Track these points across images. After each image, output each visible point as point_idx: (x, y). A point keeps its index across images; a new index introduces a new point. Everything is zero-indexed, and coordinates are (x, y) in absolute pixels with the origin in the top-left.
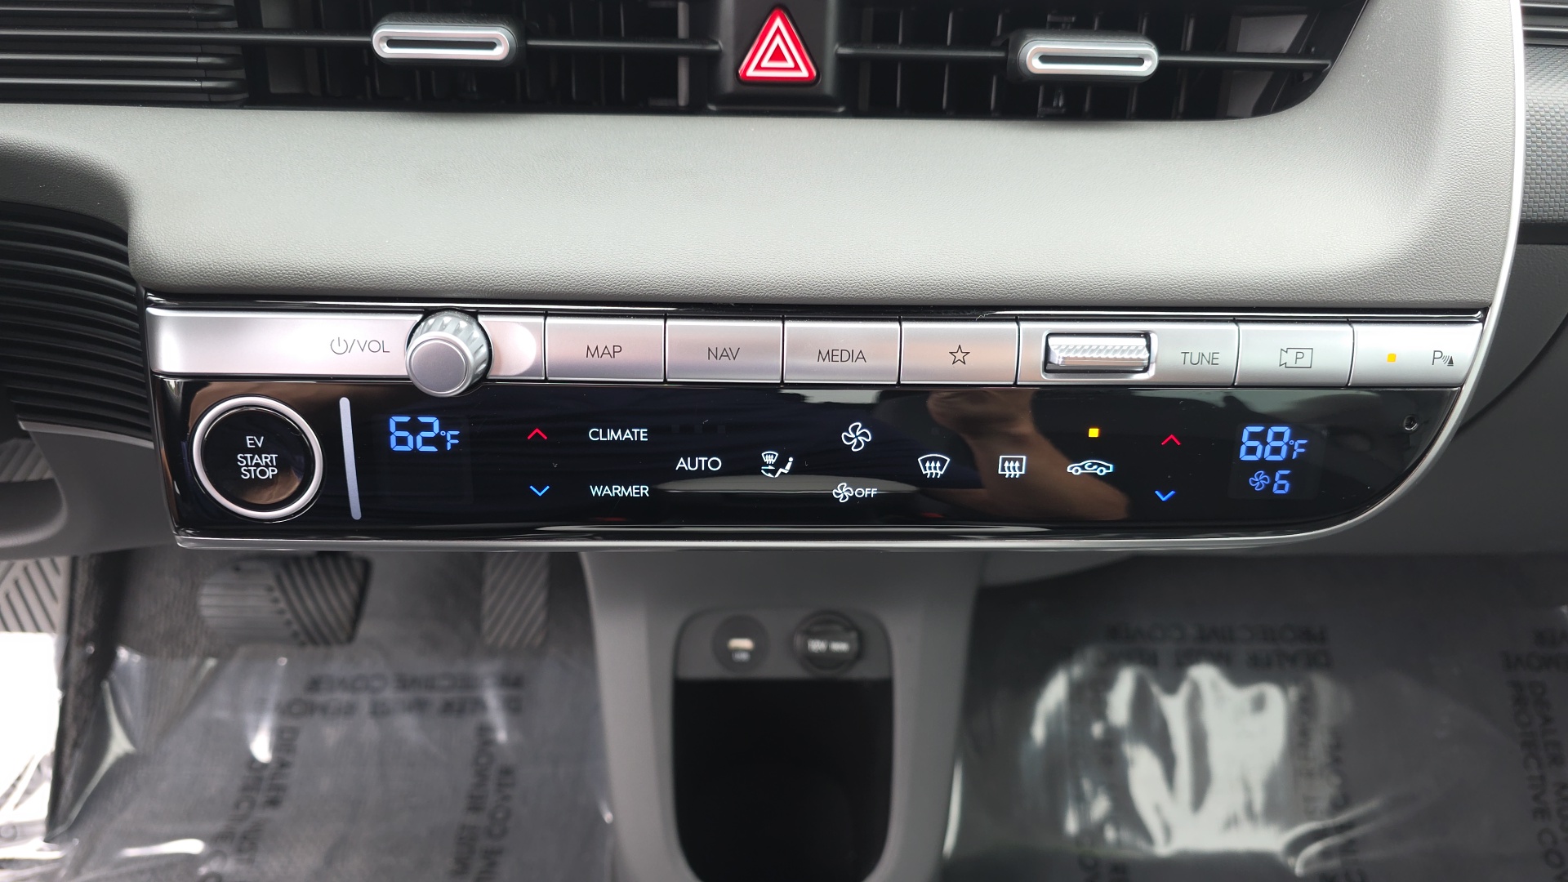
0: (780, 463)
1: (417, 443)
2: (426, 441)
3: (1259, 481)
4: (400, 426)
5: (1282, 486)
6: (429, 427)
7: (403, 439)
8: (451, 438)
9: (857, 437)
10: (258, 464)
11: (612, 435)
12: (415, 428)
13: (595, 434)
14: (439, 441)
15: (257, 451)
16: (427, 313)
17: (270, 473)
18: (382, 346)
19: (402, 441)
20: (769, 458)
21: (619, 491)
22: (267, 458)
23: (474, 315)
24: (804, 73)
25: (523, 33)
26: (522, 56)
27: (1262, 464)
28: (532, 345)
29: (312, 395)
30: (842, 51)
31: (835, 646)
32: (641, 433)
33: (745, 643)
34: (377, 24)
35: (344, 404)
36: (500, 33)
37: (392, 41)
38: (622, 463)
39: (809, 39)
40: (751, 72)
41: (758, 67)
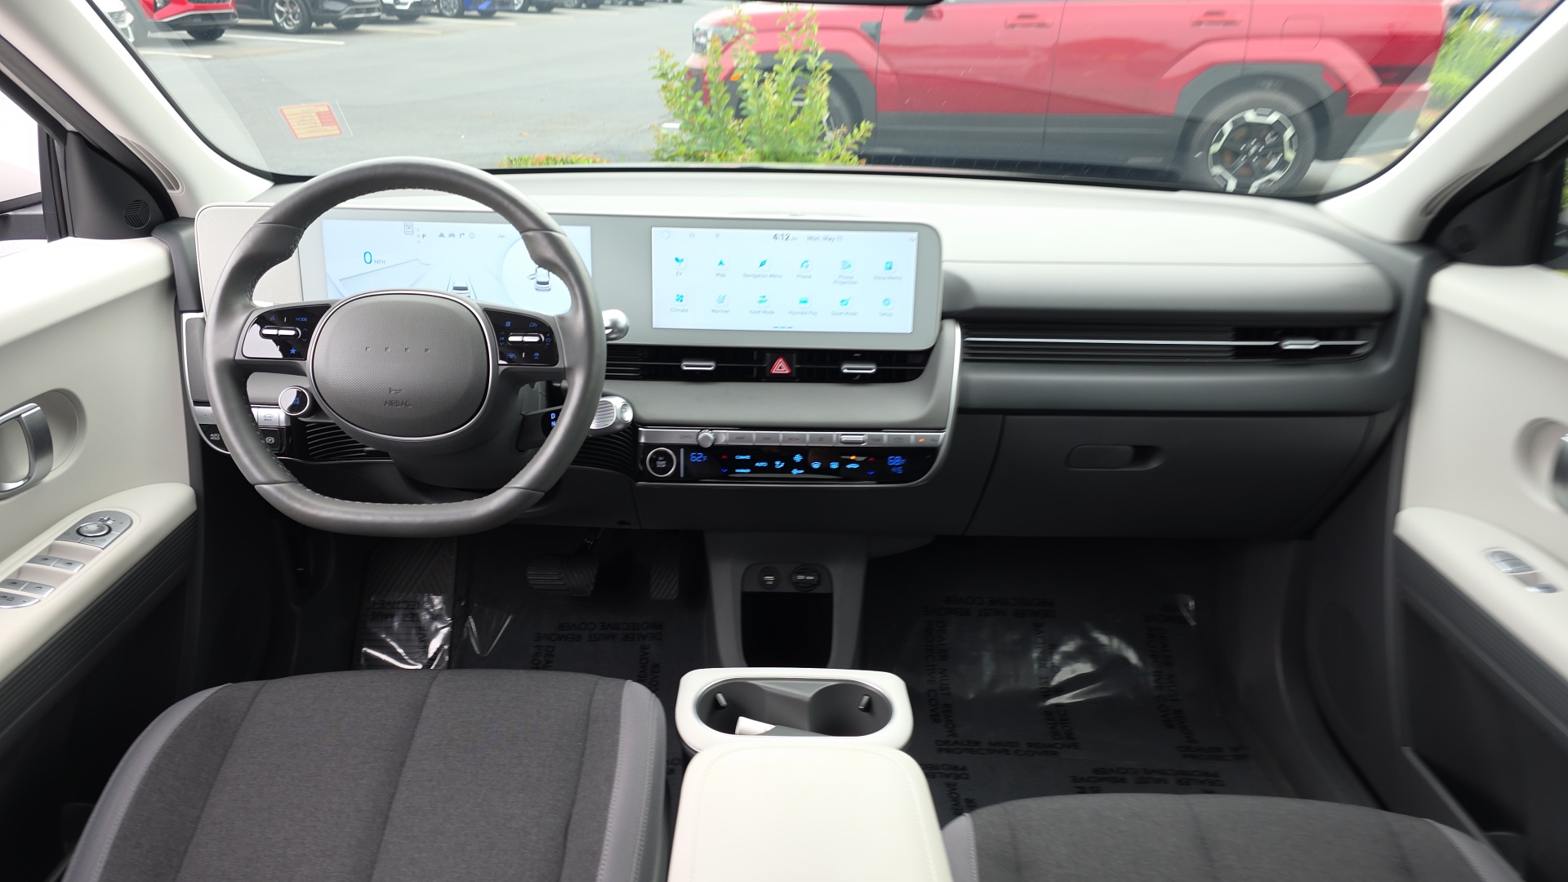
0: (780, 465)
1: (697, 459)
2: (699, 459)
3: (894, 470)
4: (693, 456)
5: (900, 471)
6: (700, 456)
7: (693, 458)
9: (798, 458)
10: (661, 464)
11: (742, 457)
12: (697, 456)
13: (737, 457)
14: (702, 459)
15: (661, 461)
16: (702, 430)
17: (663, 466)
18: (691, 437)
20: (777, 463)
21: (742, 471)
23: (711, 430)
24: (787, 372)
25: (717, 362)
26: (717, 368)
27: (893, 466)
28: (724, 437)
29: (675, 448)
30: (798, 366)
31: (808, 578)
32: (748, 457)
33: (771, 578)
34: (681, 362)
35: (682, 450)
36: (712, 364)
37: (687, 366)
38: (743, 464)
39: (789, 364)
40: (774, 371)
41: (776, 370)
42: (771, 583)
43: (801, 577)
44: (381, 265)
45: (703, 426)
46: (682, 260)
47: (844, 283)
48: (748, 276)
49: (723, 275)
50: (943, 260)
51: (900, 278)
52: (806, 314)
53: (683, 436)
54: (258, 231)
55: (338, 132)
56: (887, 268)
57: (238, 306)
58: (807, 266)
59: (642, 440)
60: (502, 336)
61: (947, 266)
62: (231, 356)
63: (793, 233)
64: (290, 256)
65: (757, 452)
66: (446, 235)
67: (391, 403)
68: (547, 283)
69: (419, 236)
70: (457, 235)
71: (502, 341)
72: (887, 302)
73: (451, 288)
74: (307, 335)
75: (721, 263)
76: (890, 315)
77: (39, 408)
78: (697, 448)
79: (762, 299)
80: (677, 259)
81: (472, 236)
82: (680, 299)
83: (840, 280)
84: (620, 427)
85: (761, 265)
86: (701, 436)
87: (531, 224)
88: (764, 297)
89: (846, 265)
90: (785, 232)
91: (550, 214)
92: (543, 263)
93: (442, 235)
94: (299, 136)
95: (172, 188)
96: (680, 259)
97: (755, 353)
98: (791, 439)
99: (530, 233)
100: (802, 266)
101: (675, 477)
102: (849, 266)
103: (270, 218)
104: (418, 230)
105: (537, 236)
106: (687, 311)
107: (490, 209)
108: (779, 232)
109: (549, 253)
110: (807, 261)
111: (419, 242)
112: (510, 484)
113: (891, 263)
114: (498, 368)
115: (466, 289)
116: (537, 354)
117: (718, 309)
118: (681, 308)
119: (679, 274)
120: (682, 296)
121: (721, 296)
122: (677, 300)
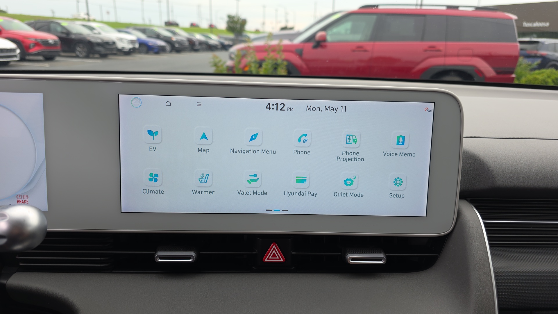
24: (282, 260)
25: (198, 252)
30: (293, 253)
34: (156, 251)
36: (193, 254)
37: (162, 257)
39: (283, 251)
40: (266, 260)
41: (268, 259)
46: (157, 133)
47: (349, 159)
48: (236, 152)
49: (207, 151)
50: (464, 135)
51: (414, 155)
52: (303, 194)
56: (398, 143)
58: (306, 141)
61: (468, 144)
63: (288, 103)
72: (398, 181)
75: (204, 137)
76: (402, 196)
79: (253, 178)
80: (150, 132)
82: (154, 178)
83: (345, 156)
85: (252, 139)
88: (255, 175)
89: (351, 139)
90: (279, 101)
96: (154, 132)
100: (300, 140)
102: (355, 141)
106: (162, 192)
108: (273, 101)
110: (306, 135)
113: (403, 138)
117: (200, 190)
118: (155, 189)
119: (153, 150)
120: (157, 175)
121: (203, 174)
122: (151, 180)
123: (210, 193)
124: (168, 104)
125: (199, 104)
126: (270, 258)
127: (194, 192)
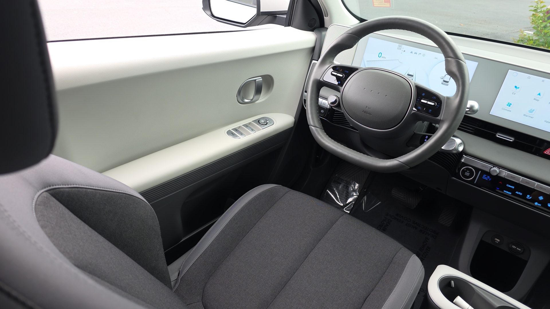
0: (529, 197)
2: (487, 179)
4: (485, 176)
6: (488, 177)
7: (484, 177)
8: (490, 179)
9: (541, 198)
10: (467, 174)
11: (509, 186)
12: (486, 177)
13: (508, 185)
14: (488, 179)
15: (468, 173)
16: (494, 166)
17: (468, 175)
18: (487, 168)
19: (484, 178)
20: (528, 196)
21: (507, 192)
22: (468, 174)
23: (499, 168)
25: (515, 139)
26: (514, 141)
28: (505, 174)
29: (477, 170)
31: (518, 249)
32: (513, 187)
33: (499, 240)
34: (497, 133)
35: (480, 172)
36: (513, 139)
37: (499, 136)
38: (509, 190)
40: (545, 153)
41: (546, 153)
42: (498, 242)
43: (514, 247)
44: (384, 59)
45: (495, 165)
46: (518, 88)
49: (538, 100)
53: (483, 166)
54: (345, 35)
55: (389, 6)
57: (328, 61)
59: (463, 161)
60: (419, 99)
62: (319, 79)
64: (352, 47)
65: (519, 187)
66: (414, 53)
67: (365, 112)
68: (448, 82)
69: (402, 51)
70: (418, 54)
71: (418, 101)
73: (407, 74)
74: (346, 78)
75: (539, 94)
77: (262, 79)
78: (488, 174)
80: (516, 87)
81: (424, 55)
82: (509, 105)
84: (455, 152)
86: (492, 169)
87: (451, 55)
91: (463, 53)
92: (450, 72)
93: (412, 52)
94: (375, 6)
95: (326, 16)
96: (517, 87)
97: (538, 141)
98: (541, 188)
99: (449, 59)
101: (472, 182)
103: (350, 32)
104: (403, 48)
105: (452, 61)
106: (510, 111)
107: (437, 46)
109: (455, 69)
111: (401, 53)
112: (397, 159)
114: (412, 111)
115: (412, 76)
116: (431, 110)
117: (528, 115)
118: (508, 109)
119: (514, 94)
120: (511, 104)
121: (532, 109)
122: (508, 105)
123: (532, 117)
124: (529, 78)
125: (543, 81)
126: (548, 152)
127: (524, 115)
